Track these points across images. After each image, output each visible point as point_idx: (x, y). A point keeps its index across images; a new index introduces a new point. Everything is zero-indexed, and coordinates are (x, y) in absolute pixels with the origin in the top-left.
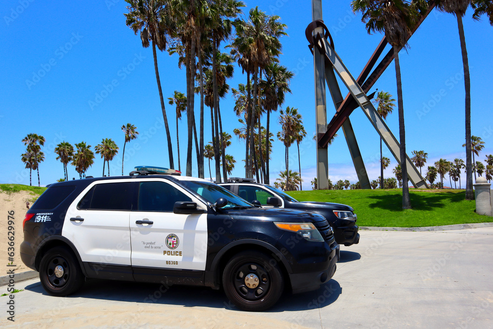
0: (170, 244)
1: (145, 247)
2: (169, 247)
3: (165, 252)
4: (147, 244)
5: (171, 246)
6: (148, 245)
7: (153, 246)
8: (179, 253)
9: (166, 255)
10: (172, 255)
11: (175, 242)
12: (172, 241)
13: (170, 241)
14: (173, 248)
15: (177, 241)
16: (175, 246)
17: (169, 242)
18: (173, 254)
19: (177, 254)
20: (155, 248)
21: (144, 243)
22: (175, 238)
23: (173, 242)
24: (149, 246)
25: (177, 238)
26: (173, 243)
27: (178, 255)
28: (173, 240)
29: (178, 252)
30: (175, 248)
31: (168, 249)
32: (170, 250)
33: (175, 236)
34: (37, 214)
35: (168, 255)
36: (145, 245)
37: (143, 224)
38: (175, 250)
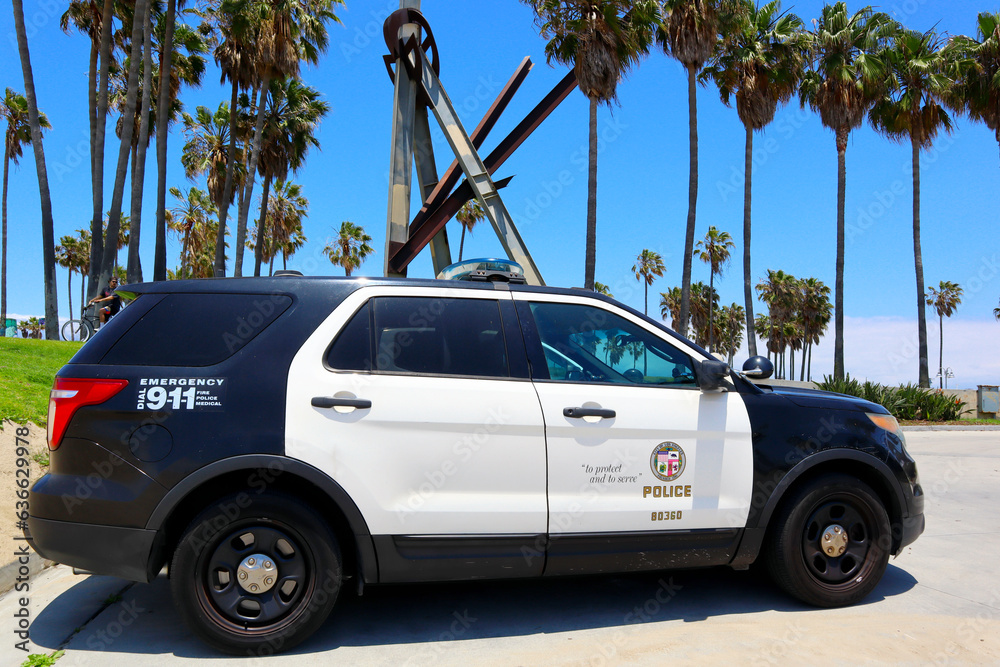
0: (662, 469)
1: (592, 480)
2: (660, 477)
3: (647, 490)
4: (599, 470)
5: (666, 473)
6: (601, 475)
7: (613, 475)
8: (683, 492)
9: (650, 496)
10: (666, 495)
11: (674, 464)
12: (667, 458)
13: (663, 460)
14: (671, 477)
15: (680, 460)
16: (674, 472)
17: (659, 464)
18: (668, 492)
19: (679, 491)
20: (621, 480)
21: (589, 469)
22: (677, 453)
23: (670, 462)
24: (603, 476)
25: (682, 452)
26: (670, 465)
27: (681, 495)
28: (670, 457)
29: (681, 487)
30: (675, 477)
31: (655, 482)
32: (662, 484)
33: (676, 447)
34: (143, 382)
35: (655, 496)
36: (593, 474)
37: (585, 418)
38: (675, 483)
